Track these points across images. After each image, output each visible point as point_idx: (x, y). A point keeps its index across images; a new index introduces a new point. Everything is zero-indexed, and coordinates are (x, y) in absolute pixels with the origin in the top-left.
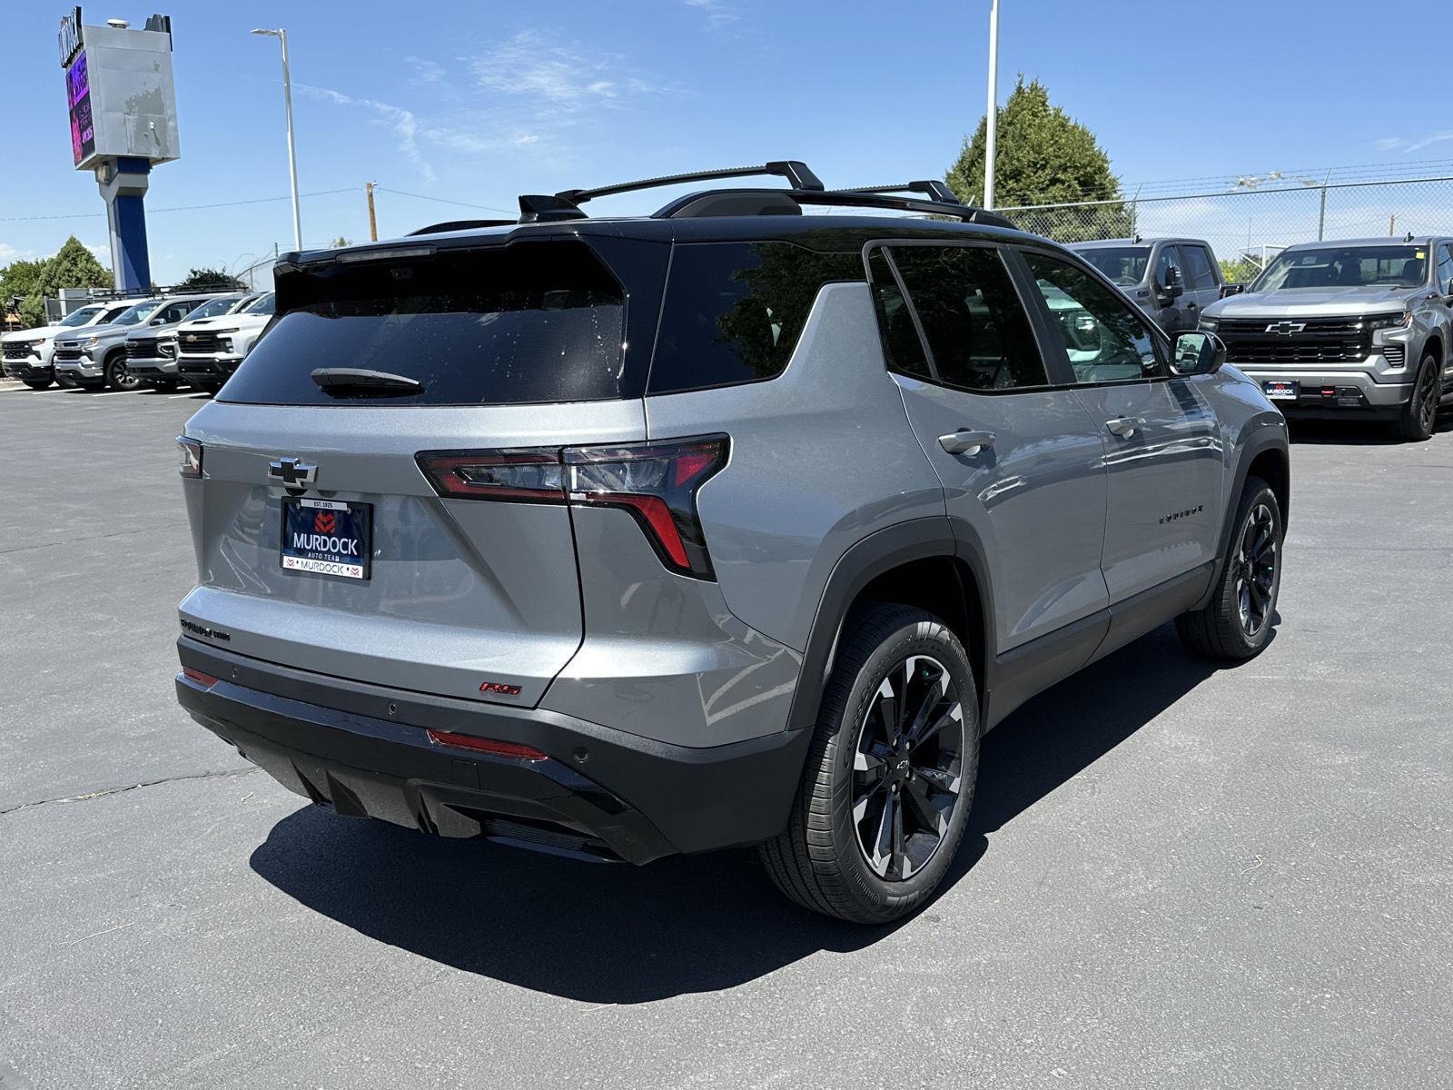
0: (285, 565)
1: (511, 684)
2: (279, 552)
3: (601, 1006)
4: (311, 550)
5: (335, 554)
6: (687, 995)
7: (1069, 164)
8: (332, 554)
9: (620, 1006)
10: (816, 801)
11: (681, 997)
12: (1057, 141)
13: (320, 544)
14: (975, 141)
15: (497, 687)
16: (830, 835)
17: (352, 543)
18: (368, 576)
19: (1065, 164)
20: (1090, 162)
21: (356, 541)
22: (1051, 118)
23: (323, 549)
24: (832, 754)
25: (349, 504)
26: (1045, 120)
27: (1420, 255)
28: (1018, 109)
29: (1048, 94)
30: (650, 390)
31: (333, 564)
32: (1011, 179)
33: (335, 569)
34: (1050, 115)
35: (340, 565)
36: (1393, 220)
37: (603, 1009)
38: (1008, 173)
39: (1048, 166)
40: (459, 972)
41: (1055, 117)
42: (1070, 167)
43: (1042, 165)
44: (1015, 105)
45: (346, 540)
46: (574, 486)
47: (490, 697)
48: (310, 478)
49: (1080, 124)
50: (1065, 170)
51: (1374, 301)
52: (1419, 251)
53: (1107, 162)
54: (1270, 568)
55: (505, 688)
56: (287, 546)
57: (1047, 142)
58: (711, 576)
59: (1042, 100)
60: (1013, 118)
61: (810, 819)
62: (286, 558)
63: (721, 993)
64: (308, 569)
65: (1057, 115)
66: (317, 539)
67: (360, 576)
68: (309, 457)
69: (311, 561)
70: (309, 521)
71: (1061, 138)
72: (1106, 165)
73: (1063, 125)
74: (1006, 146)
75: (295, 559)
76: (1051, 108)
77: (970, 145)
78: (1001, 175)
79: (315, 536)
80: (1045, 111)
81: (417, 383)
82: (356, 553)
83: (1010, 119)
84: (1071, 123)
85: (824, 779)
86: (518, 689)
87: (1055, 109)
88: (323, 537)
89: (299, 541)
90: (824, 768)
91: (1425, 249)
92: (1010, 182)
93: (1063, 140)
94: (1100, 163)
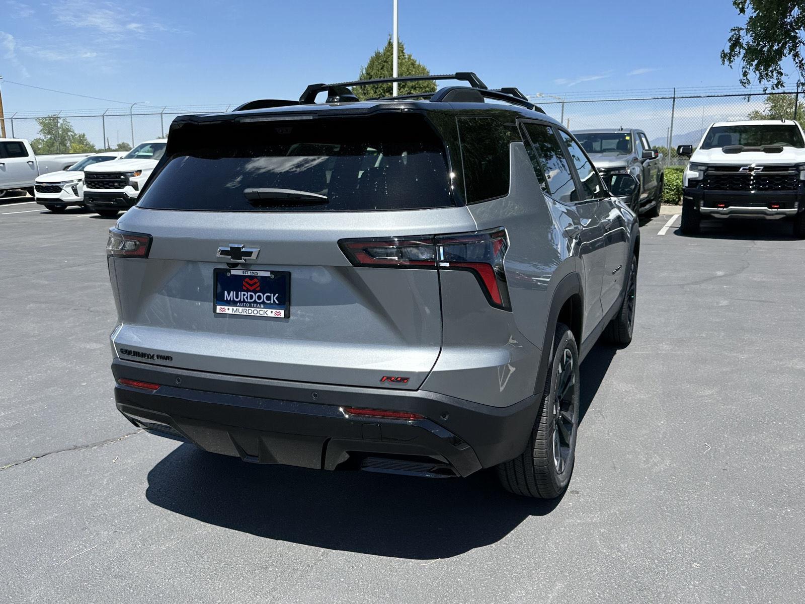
0: (218, 311)
1: (402, 376)
2: (212, 304)
3: (433, 561)
4: (240, 301)
5: (260, 303)
6: (476, 549)
7: (417, 86)
8: (257, 303)
9: (443, 560)
10: (540, 433)
11: (474, 550)
12: (410, 73)
13: (247, 298)
14: (367, 70)
15: (393, 379)
16: (546, 451)
17: (274, 296)
18: (287, 316)
19: (415, 86)
20: (428, 85)
21: (277, 295)
22: (407, 60)
23: (249, 300)
24: (547, 406)
25: (272, 272)
26: (404, 61)
27: (627, 138)
28: (389, 54)
29: (404, 47)
30: (468, 202)
31: (260, 309)
32: (387, 92)
33: (261, 312)
34: (405, 58)
35: (266, 310)
36: (568, 121)
37: (435, 563)
38: (385, 89)
39: (407, 86)
40: (334, 551)
41: (408, 59)
42: (418, 87)
43: (403, 85)
44: (387, 52)
45: (269, 295)
46: (442, 258)
47: (387, 385)
48: (254, 256)
49: (421, 64)
50: (415, 89)
51: (611, 161)
52: (627, 136)
53: (436, 86)
54: (633, 297)
55: (399, 379)
56: (219, 299)
57: (406, 73)
58: (509, 309)
59: (402, 49)
60: (387, 59)
61: (536, 444)
62: (218, 307)
63: (493, 545)
64: (238, 313)
65: (409, 58)
66: (244, 295)
67: (283, 316)
68: (253, 243)
69: (241, 309)
70: (238, 284)
71: (412, 71)
72: (435, 87)
73: (413, 64)
74: (384, 74)
75: (226, 308)
76: (406, 54)
77: (364, 72)
78: (382, 90)
79: (242, 293)
80: (403, 56)
81: (326, 198)
82: (277, 302)
83: (385, 59)
84: (417, 63)
85: (545, 420)
86: (407, 379)
87: (408, 55)
88: (249, 293)
89: (230, 296)
90: (544, 414)
91: (629, 135)
92: (387, 94)
93: (414, 72)
94: (433, 86)
